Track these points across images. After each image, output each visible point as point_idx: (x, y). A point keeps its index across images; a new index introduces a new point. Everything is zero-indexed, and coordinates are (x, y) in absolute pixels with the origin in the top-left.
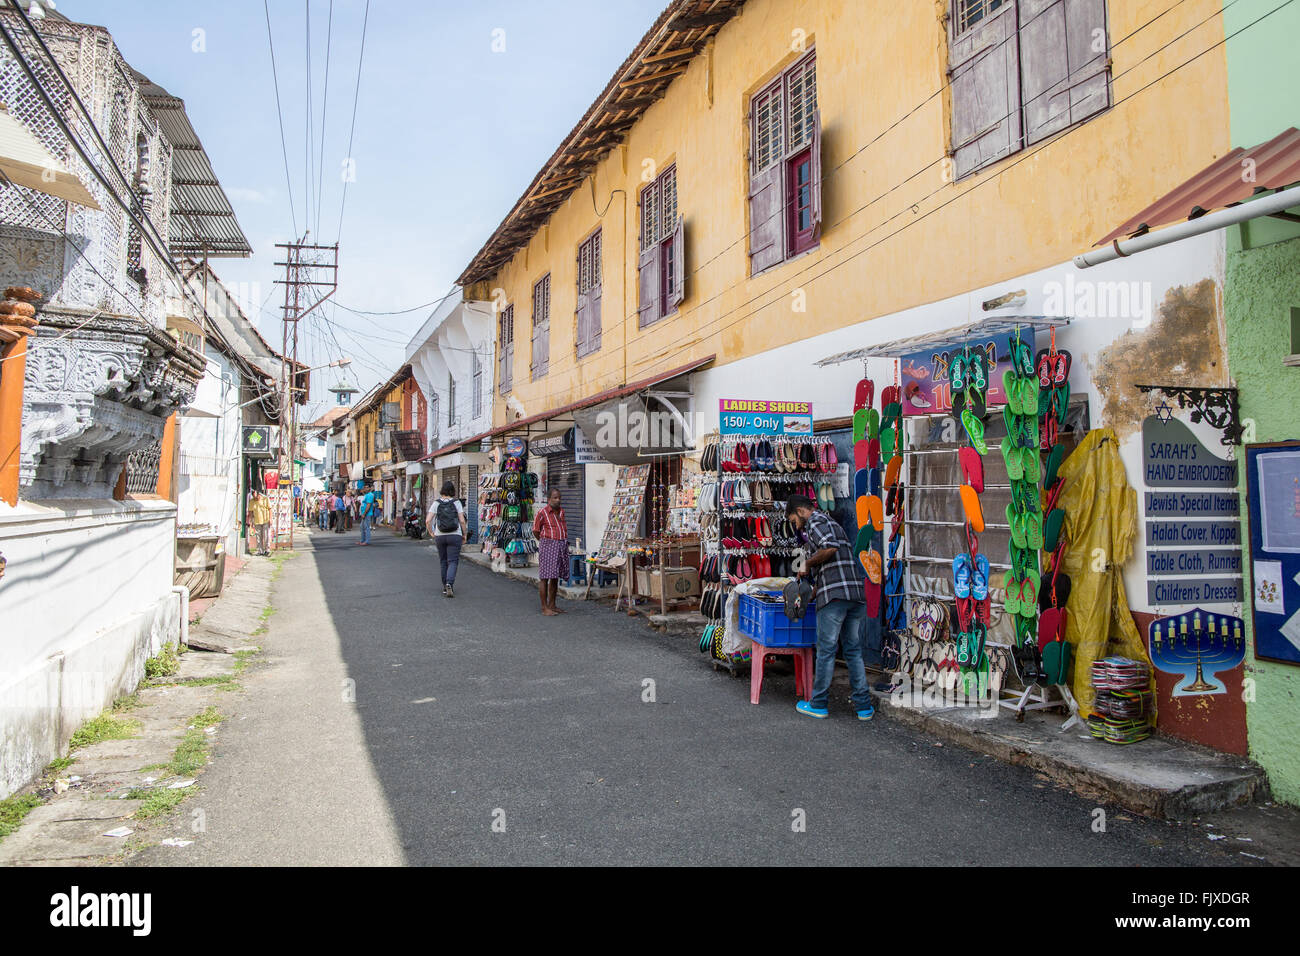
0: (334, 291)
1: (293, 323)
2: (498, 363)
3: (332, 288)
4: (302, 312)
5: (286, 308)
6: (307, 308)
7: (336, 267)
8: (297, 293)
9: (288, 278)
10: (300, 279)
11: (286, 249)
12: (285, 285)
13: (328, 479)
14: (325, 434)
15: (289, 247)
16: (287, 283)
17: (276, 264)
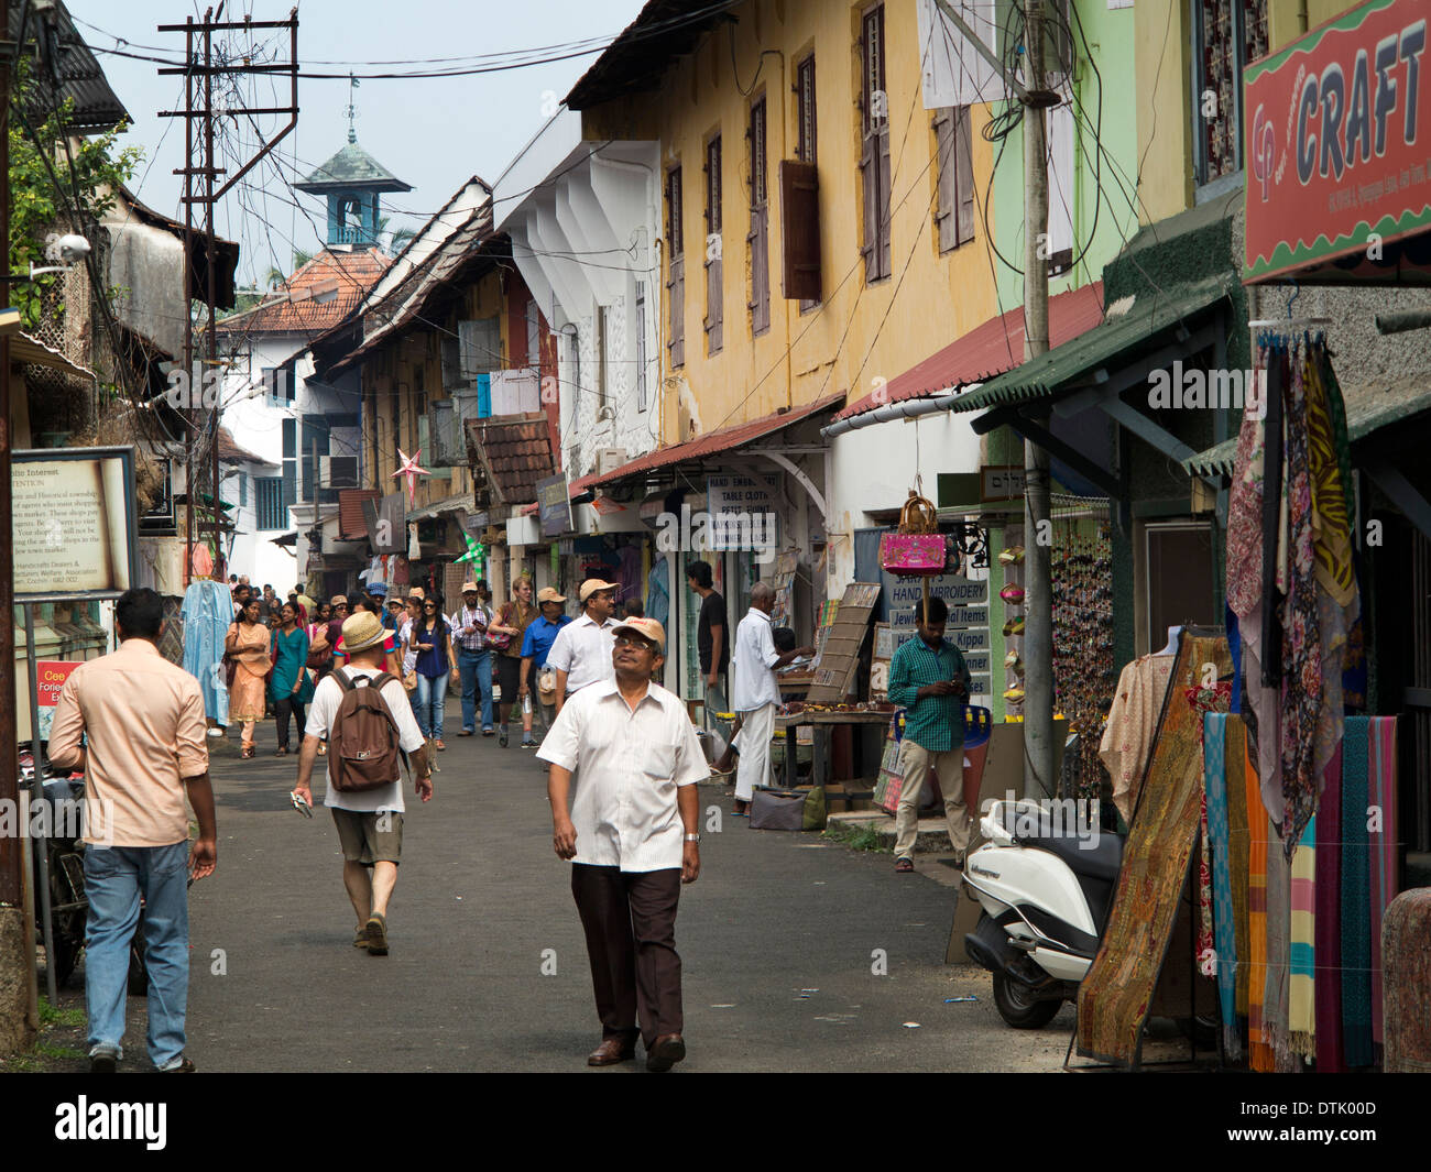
0: (293, 125)
2: (666, 291)
3: (288, 118)
4: (222, 180)
5: (189, 172)
6: (234, 170)
7: (294, 68)
8: (210, 136)
9: (189, 104)
10: (217, 104)
12: (183, 120)
13: (304, 544)
16: (189, 115)
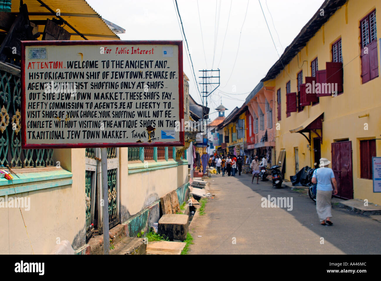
0: (219, 85)
1: (206, 97)
3: (218, 84)
4: (208, 94)
5: (203, 92)
6: (210, 92)
7: (219, 77)
8: (206, 87)
9: (203, 82)
10: (208, 82)
11: (203, 72)
14: (214, 130)
15: (203, 71)
16: (203, 84)
17: (199, 77)
